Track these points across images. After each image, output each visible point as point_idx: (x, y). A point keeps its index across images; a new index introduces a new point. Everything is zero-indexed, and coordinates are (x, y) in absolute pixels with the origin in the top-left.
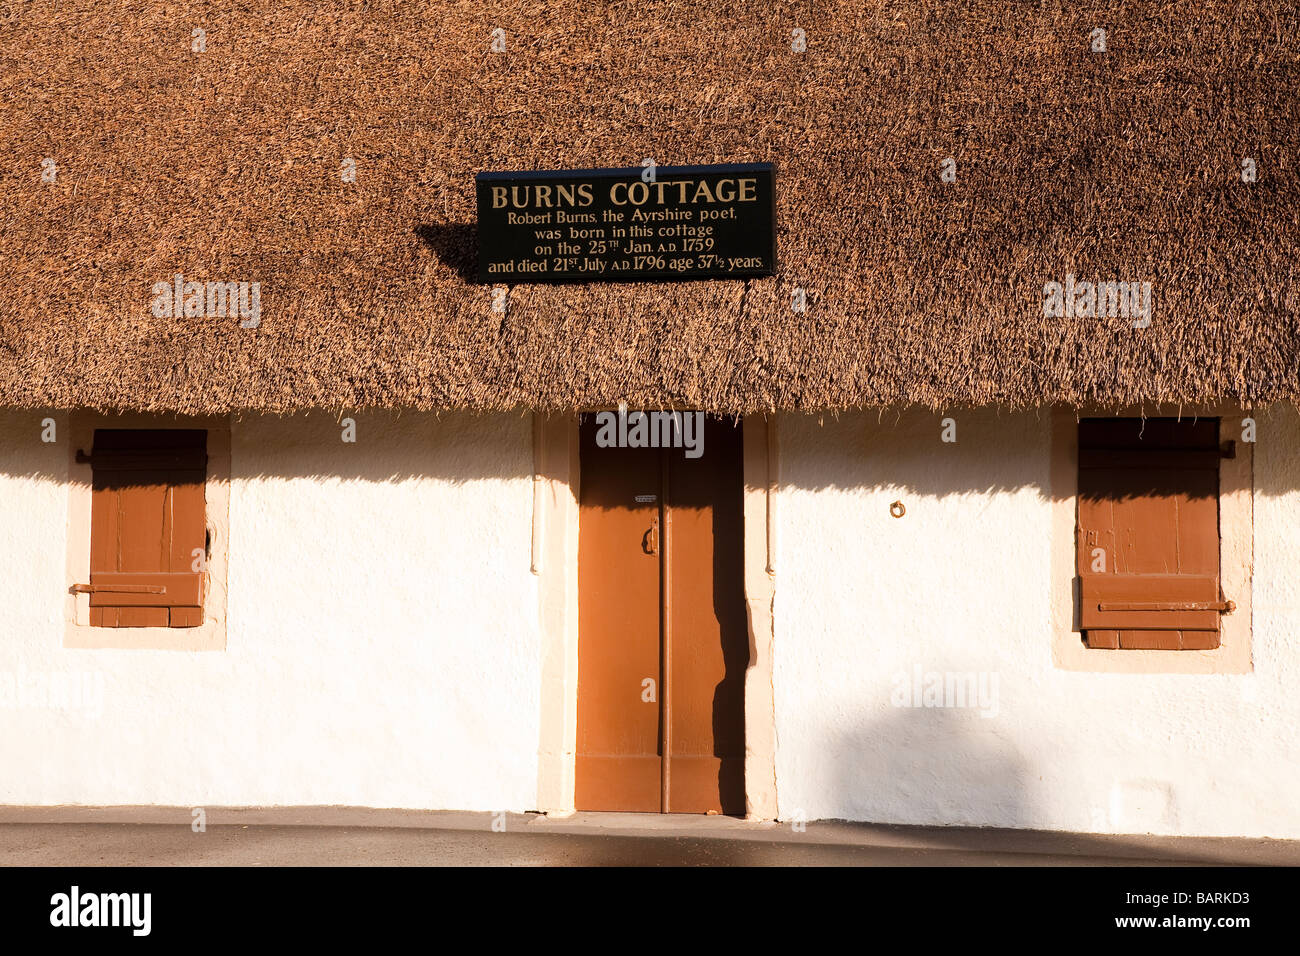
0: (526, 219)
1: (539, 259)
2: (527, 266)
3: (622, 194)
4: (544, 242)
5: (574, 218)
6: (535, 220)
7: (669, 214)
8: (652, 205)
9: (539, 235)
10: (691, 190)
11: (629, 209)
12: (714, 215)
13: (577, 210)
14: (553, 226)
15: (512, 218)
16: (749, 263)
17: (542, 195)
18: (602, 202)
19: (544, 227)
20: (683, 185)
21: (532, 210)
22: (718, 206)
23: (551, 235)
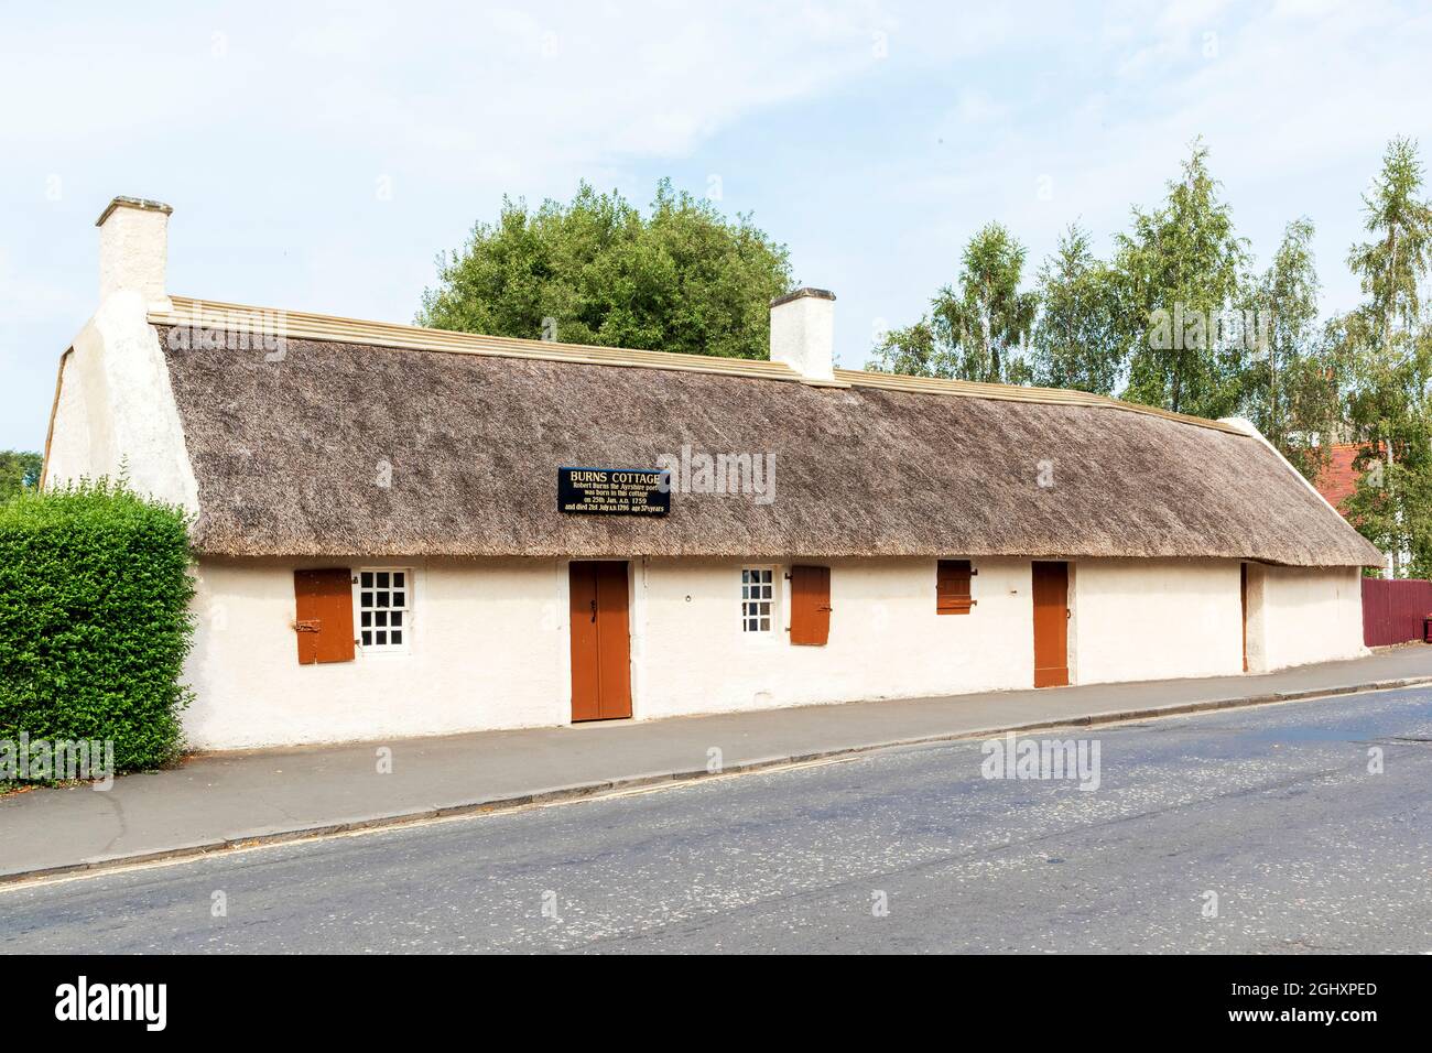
0: (581, 485)
1: (584, 503)
2: (580, 507)
3: (617, 478)
4: (588, 496)
5: (599, 486)
6: (584, 486)
7: (634, 487)
8: (627, 483)
9: (587, 492)
10: (639, 477)
11: (620, 484)
12: (648, 488)
13: (600, 483)
14: (592, 489)
15: (575, 485)
16: (658, 509)
17: (588, 476)
18: (609, 481)
19: (589, 489)
20: (637, 475)
21: (584, 482)
22: (648, 484)
23: (592, 493)
